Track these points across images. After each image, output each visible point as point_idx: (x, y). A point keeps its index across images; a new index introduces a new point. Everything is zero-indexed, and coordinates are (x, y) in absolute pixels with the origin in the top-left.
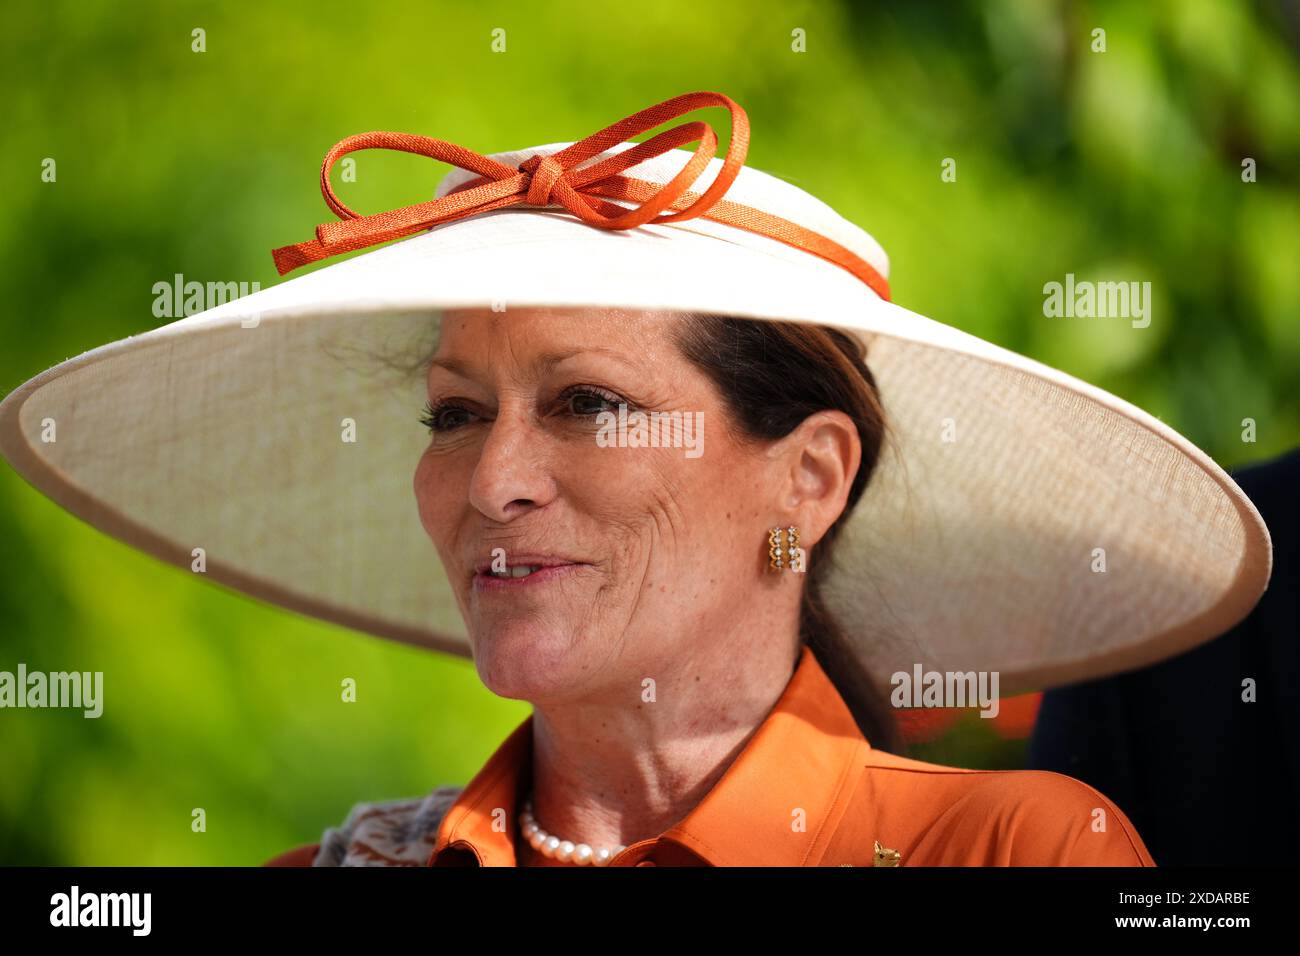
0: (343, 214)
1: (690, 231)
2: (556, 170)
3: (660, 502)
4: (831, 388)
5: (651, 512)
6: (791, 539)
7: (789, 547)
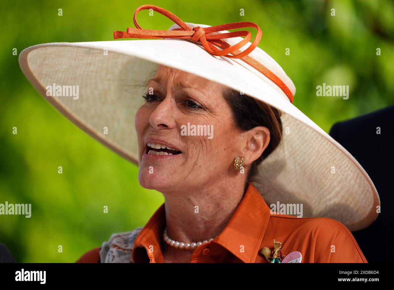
0: (137, 26)
1: (237, 62)
2: (203, 32)
3: (205, 140)
4: (265, 120)
5: (201, 142)
6: (242, 161)
7: (240, 164)
